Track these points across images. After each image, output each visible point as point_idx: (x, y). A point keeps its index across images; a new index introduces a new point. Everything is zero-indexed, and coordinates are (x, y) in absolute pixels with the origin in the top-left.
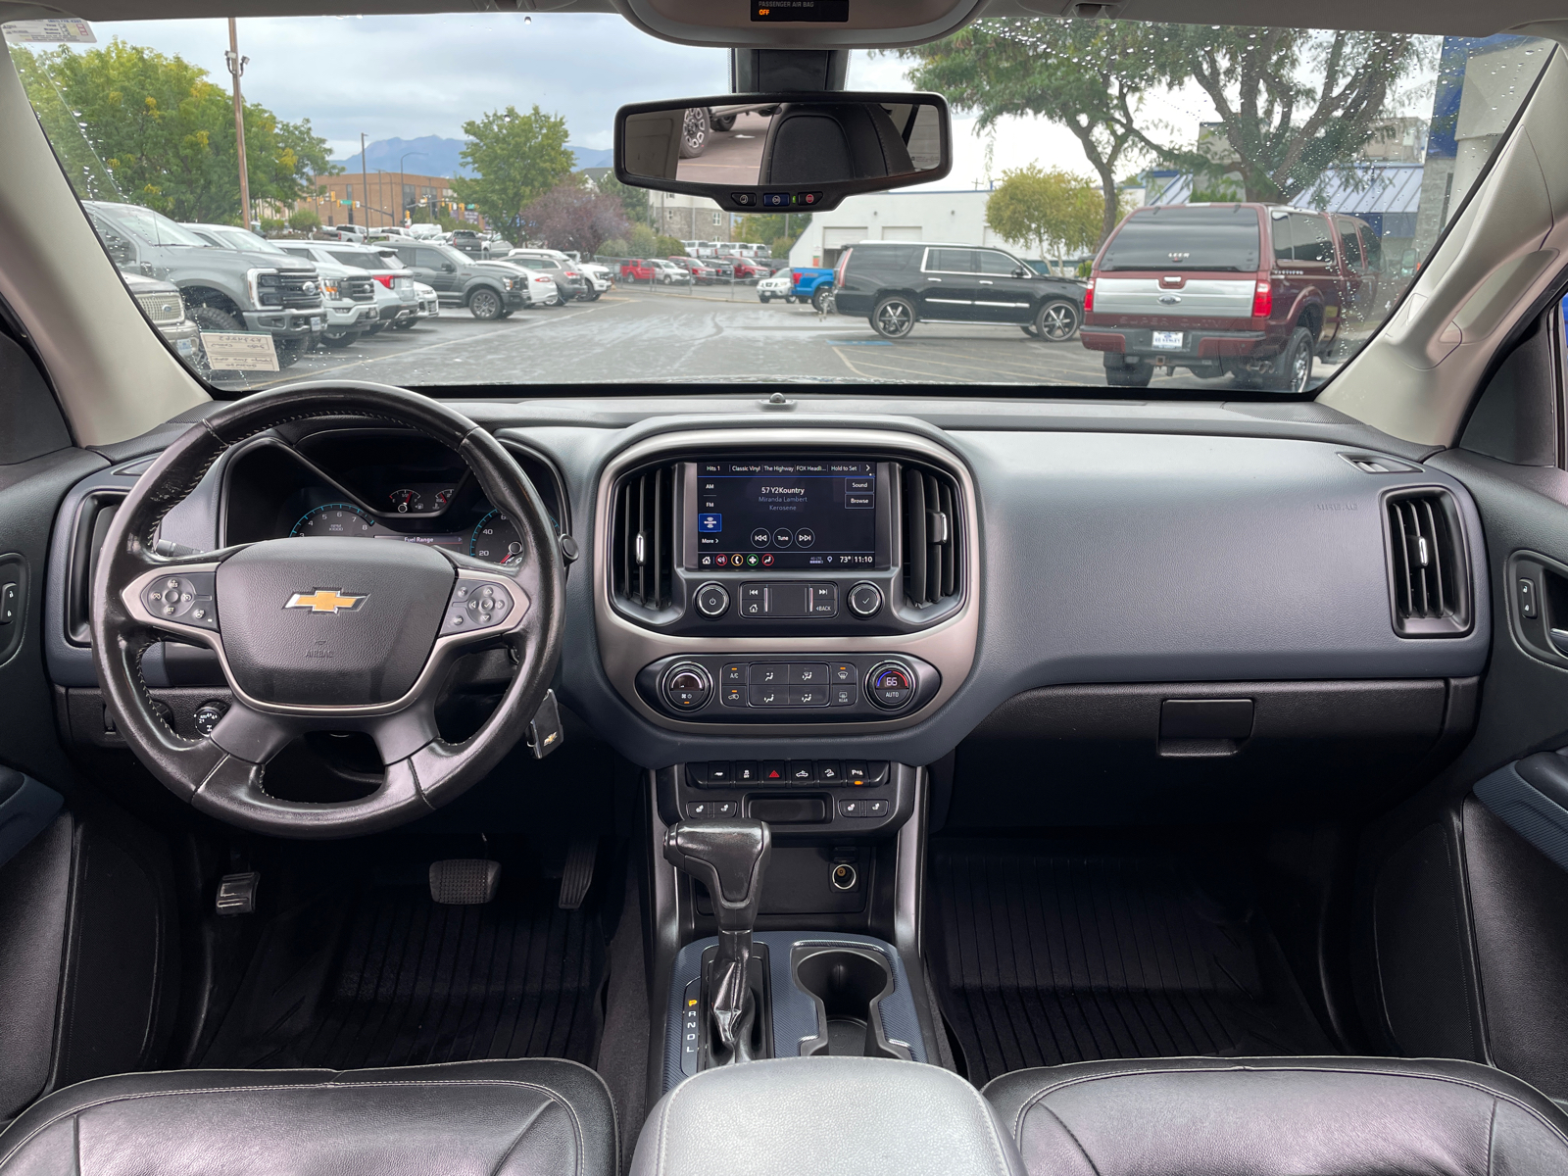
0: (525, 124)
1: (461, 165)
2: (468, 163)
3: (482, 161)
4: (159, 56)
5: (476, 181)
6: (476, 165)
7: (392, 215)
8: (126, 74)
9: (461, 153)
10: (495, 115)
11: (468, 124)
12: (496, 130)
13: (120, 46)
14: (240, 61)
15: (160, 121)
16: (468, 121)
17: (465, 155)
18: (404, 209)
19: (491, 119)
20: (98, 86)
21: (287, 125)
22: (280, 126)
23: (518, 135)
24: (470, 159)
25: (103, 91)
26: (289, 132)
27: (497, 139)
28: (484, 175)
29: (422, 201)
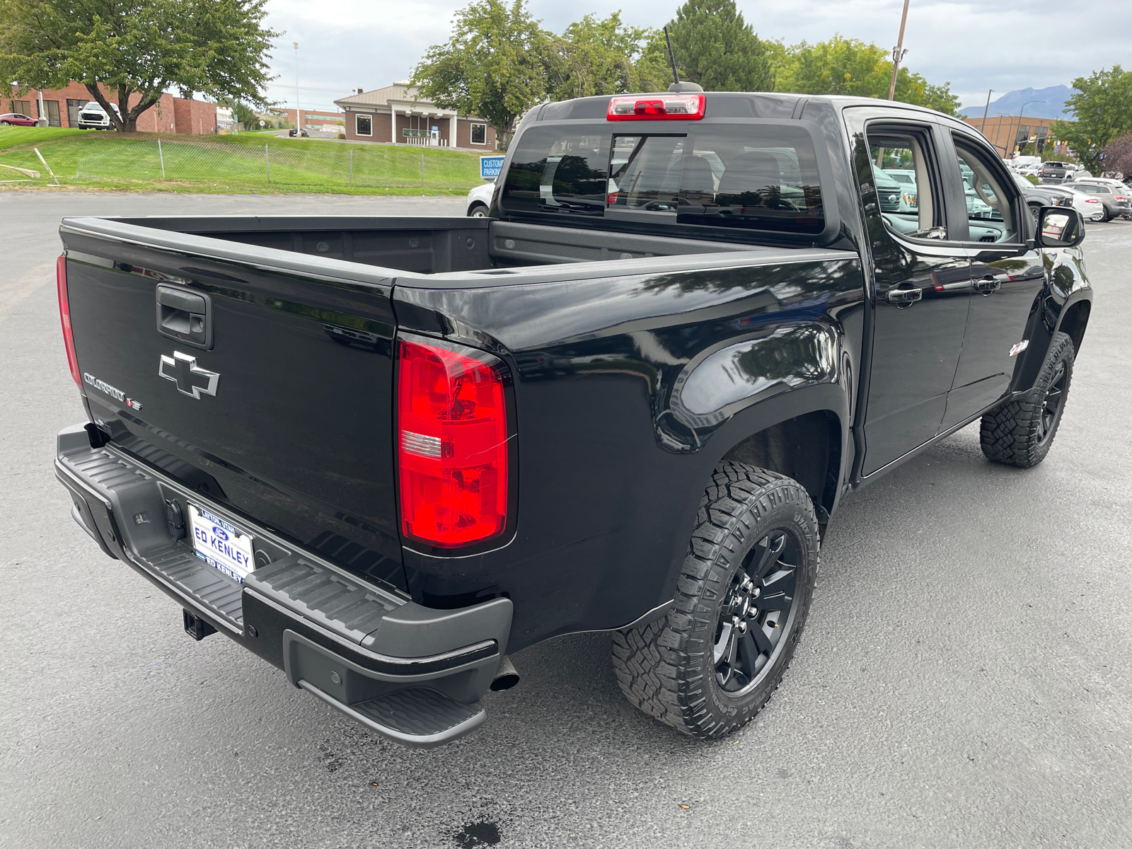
0: (1126, 79)
1: (1064, 112)
2: (1070, 110)
3: (1082, 108)
4: (862, 44)
5: (1073, 123)
6: (1077, 112)
7: (1006, 149)
8: (837, 59)
9: (1066, 103)
10: (1102, 72)
11: (1078, 80)
12: (1100, 84)
13: (838, 40)
14: (902, 52)
15: (850, 89)
16: (1078, 77)
17: (1068, 104)
18: (1016, 144)
19: (1098, 75)
20: (818, 68)
21: (933, 88)
22: (928, 88)
23: (1118, 88)
24: (1072, 107)
25: (820, 71)
26: (933, 92)
27: (1099, 91)
28: (1080, 119)
29: (1032, 138)
